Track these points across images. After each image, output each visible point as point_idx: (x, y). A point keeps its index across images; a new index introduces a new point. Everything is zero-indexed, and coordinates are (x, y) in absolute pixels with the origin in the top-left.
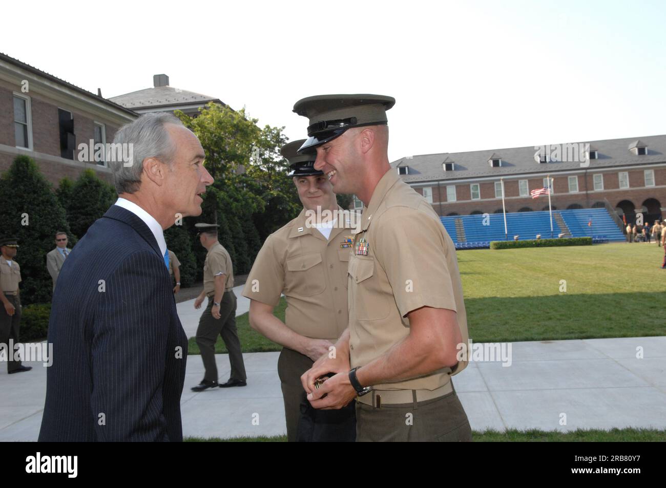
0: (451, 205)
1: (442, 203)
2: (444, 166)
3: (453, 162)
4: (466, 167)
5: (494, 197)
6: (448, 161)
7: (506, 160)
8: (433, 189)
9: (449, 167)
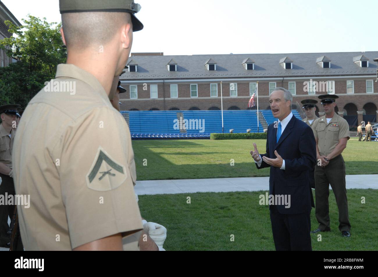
0: (174, 101)
1: (166, 99)
2: (169, 66)
3: (177, 64)
4: (187, 68)
5: (209, 96)
6: (172, 63)
7: (220, 65)
8: (159, 86)
9: (172, 68)
